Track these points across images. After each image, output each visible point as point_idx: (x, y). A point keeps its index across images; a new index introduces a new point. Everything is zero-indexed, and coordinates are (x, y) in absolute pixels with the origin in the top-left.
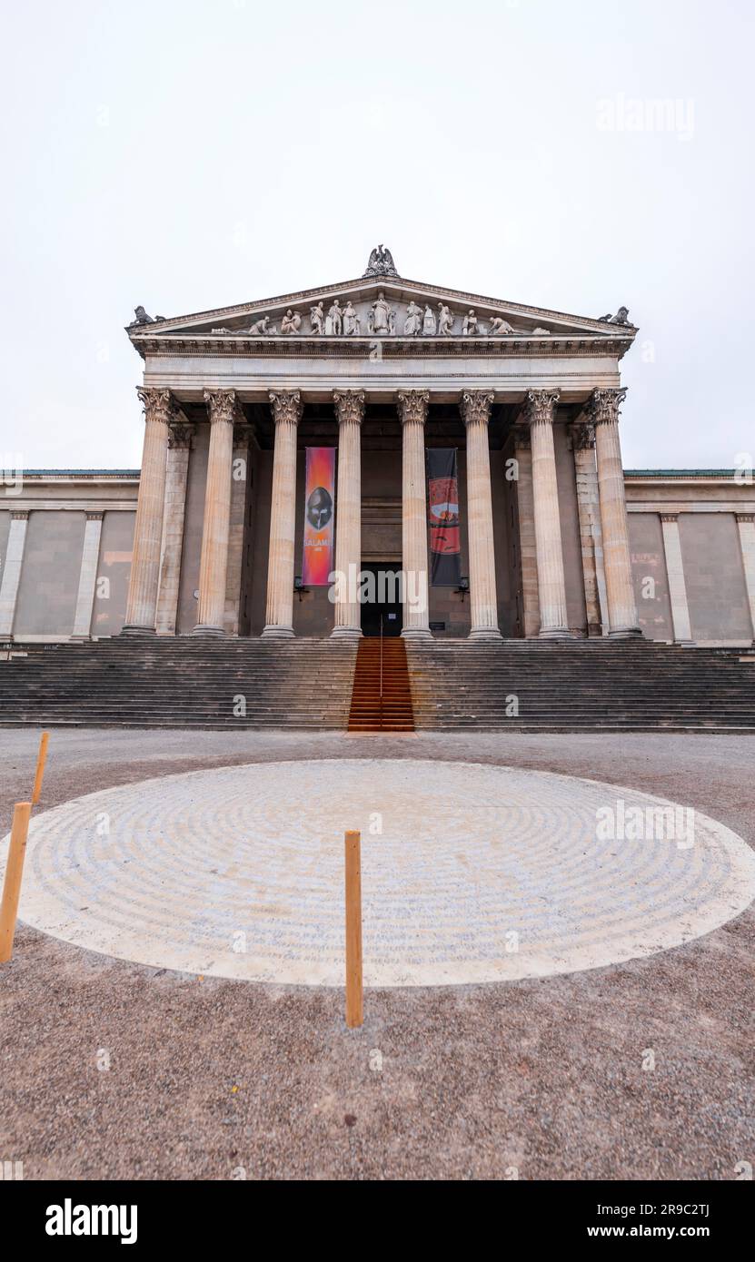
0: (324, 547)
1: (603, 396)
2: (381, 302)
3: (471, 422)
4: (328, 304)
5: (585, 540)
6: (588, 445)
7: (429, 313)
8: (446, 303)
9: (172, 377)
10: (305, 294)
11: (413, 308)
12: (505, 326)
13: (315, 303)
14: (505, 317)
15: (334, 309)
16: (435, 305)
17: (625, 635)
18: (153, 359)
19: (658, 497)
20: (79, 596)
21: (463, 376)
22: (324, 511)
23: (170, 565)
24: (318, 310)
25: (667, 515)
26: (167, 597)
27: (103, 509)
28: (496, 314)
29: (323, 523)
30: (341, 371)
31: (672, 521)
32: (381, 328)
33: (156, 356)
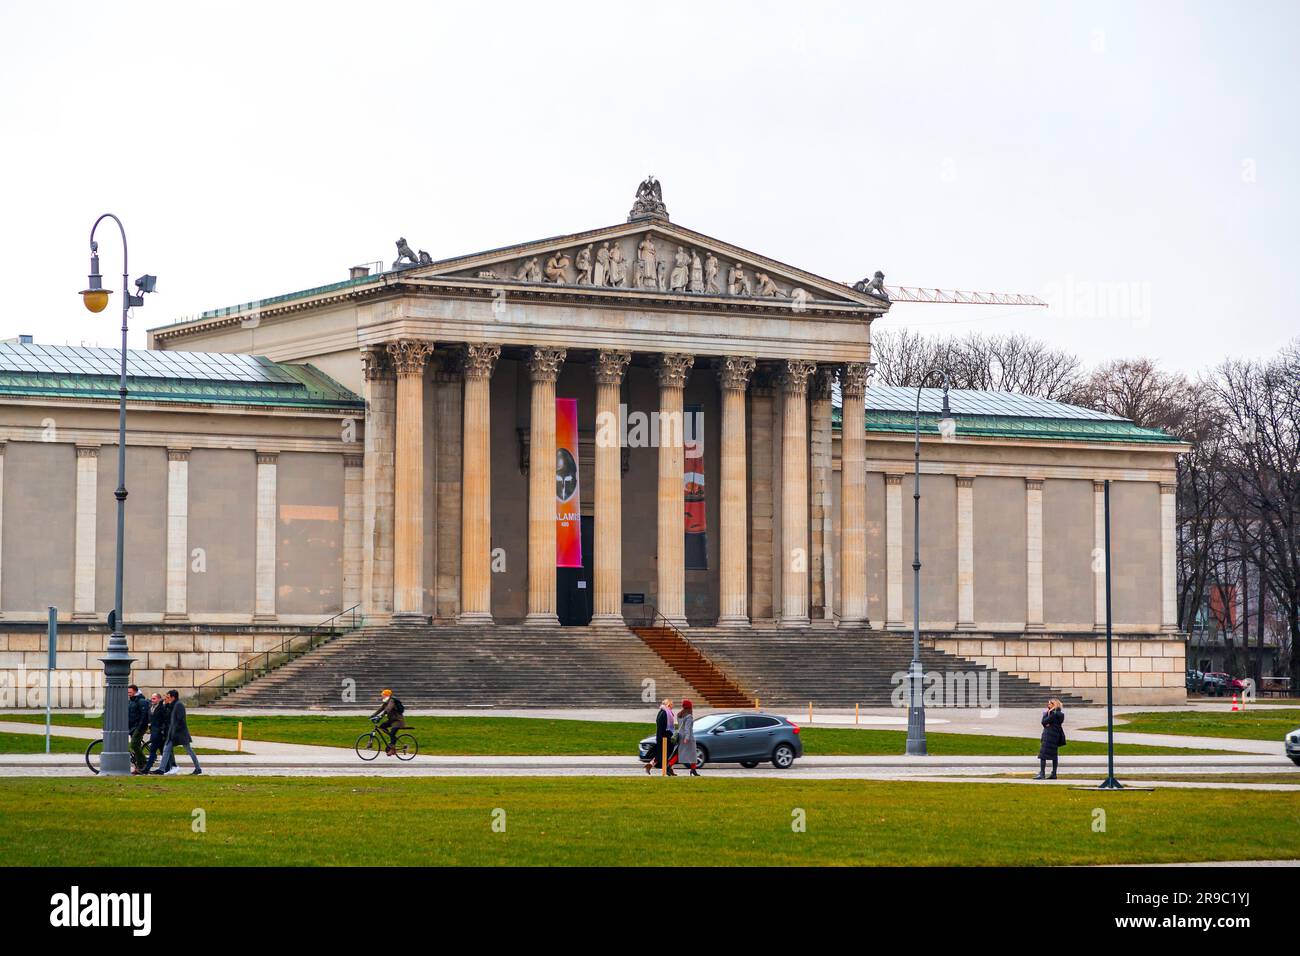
0: (570, 522)
1: (854, 369)
2: (648, 244)
3: (730, 390)
4: (598, 245)
5: (815, 510)
6: (825, 396)
7: (697, 263)
8: (714, 254)
9: (434, 325)
10: (577, 236)
11: (682, 257)
12: (772, 286)
13: (585, 246)
14: (773, 276)
15: (603, 254)
16: (704, 254)
17: (857, 625)
18: (412, 301)
19: (886, 454)
20: (259, 564)
21: (726, 337)
22: (569, 478)
23: (383, 531)
24: (587, 253)
25: (892, 476)
26: (382, 572)
27: (277, 449)
28: (763, 271)
29: (569, 493)
30: (605, 325)
31: (897, 484)
32: (650, 278)
33: (416, 297)
